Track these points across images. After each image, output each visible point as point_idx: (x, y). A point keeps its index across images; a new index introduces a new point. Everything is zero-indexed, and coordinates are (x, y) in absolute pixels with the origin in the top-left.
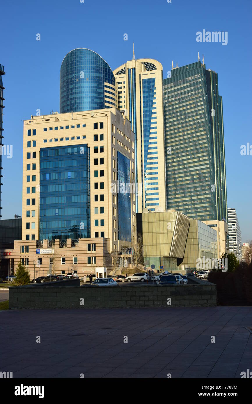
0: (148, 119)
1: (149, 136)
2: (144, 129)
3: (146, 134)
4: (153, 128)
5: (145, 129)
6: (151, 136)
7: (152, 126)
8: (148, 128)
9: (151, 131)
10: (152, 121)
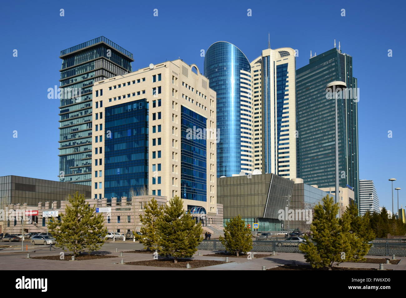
0: (281, 101)
1: (282, 116)
2: (277, 110)
3: (279, 114)
4: (285, 108)
5: (279, 110)
6: (283, 115)
7: (284, 106)
8: (281, 109)
9: (284, 111)
10: (285, 102)
